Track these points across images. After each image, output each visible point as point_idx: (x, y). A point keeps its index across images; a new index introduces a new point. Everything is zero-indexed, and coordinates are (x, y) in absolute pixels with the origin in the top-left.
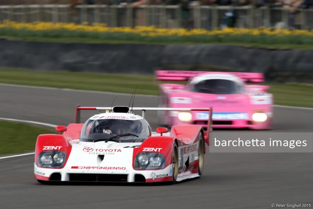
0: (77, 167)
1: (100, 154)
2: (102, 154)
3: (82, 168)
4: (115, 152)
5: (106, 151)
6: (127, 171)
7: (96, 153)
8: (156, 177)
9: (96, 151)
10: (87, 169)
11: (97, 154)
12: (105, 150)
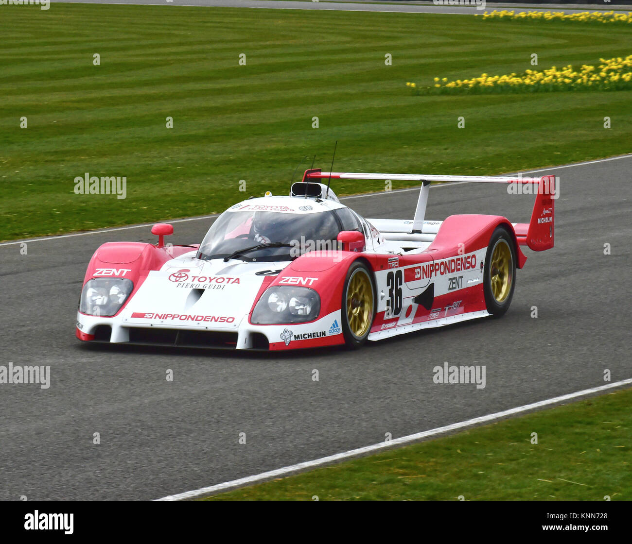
0: (142, 316)
1: (197, 288)
2: (201, 287)
3: (151, 318)
4: (227, 285)
5: (211, 280)
6: (235, 325)
7: (190, 285)
8: (293, 339)
9: (193, 281)
10: (161, 320)
11: (192, 286)
12: (210, 278)
